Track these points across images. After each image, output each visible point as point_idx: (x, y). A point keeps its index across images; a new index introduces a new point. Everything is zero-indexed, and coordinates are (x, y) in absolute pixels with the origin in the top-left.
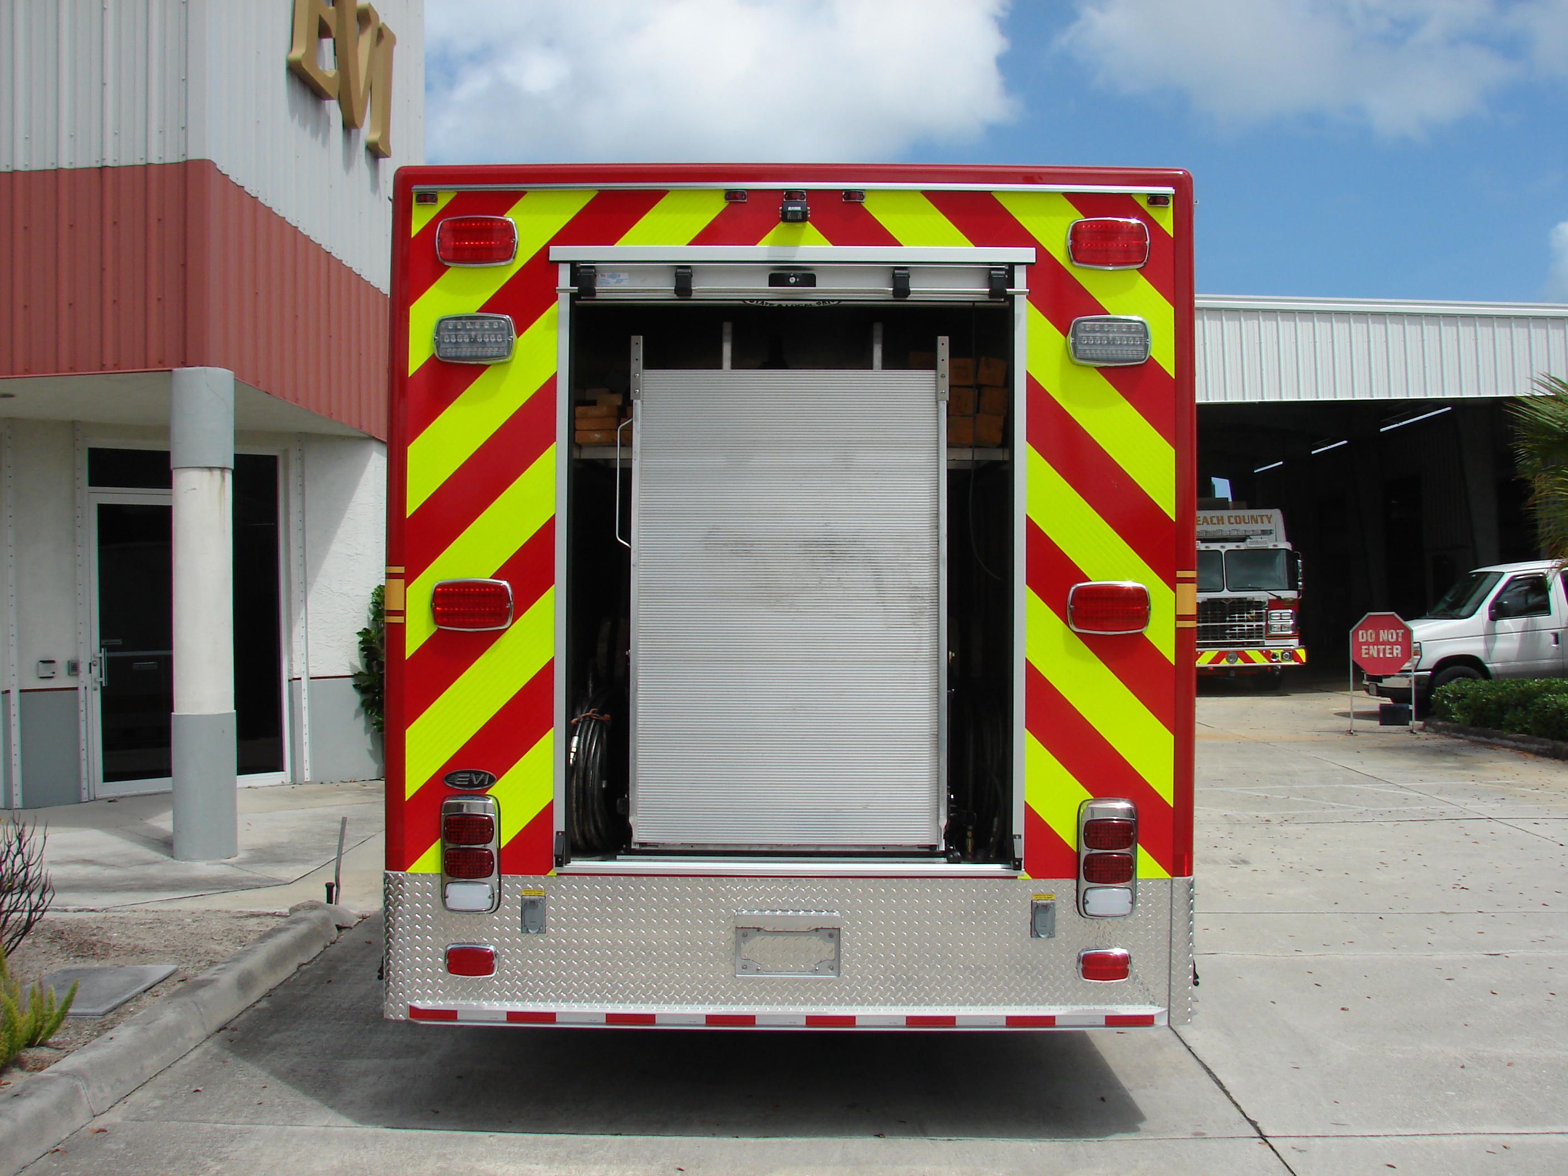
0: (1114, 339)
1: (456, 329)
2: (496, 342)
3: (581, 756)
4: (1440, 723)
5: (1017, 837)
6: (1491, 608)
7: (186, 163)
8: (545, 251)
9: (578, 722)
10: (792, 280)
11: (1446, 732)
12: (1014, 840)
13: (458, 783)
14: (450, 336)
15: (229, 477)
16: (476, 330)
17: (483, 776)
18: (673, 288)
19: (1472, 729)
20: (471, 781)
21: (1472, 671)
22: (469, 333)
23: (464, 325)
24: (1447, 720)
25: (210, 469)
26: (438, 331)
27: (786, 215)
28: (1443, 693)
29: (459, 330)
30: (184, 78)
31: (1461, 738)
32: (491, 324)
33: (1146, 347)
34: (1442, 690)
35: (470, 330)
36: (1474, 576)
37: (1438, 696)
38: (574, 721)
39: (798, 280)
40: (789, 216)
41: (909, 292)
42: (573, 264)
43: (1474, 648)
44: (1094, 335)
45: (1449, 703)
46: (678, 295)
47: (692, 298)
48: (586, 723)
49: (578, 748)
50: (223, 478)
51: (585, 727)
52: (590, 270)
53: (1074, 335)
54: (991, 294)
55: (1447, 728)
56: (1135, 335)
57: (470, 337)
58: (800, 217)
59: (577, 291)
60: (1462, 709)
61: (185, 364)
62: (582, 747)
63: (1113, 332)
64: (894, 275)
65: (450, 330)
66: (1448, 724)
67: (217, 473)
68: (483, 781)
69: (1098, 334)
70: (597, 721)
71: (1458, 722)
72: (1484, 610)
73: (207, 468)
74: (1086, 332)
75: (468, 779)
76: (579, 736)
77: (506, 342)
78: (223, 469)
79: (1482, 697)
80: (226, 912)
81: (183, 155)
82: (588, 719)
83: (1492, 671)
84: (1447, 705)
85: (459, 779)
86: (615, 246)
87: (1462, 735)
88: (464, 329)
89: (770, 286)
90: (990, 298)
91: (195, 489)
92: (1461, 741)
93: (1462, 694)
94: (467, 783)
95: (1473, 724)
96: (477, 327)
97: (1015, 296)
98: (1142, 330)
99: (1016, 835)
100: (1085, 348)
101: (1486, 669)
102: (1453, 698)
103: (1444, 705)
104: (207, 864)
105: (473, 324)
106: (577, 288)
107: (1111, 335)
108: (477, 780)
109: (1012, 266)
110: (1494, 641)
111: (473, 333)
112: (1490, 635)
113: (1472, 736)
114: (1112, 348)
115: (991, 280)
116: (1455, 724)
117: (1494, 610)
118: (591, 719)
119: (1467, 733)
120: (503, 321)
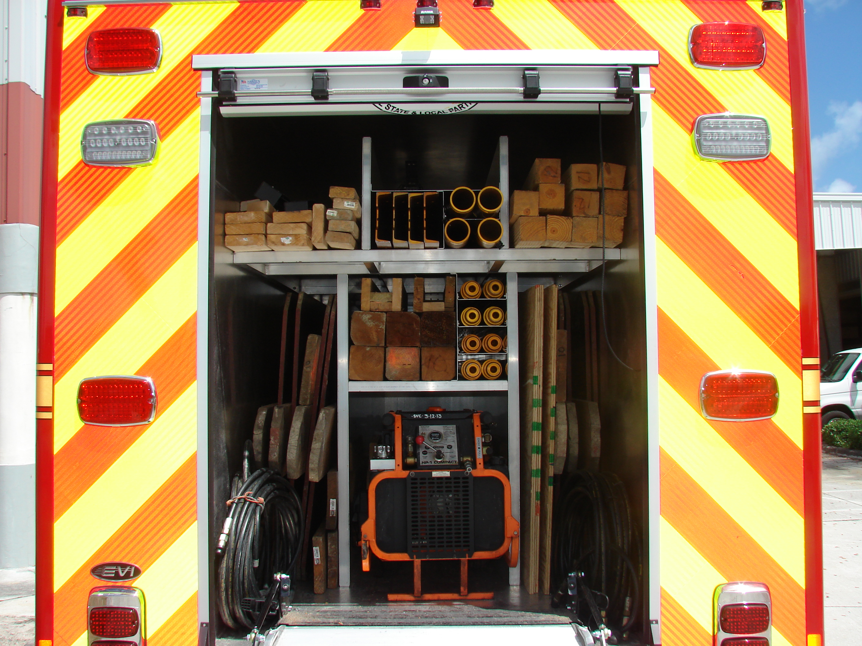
0: (737, 135)
1: (101, 134)
2: (140, 145)
3: (233, 537)
4: (828, 447)
5: (654, 622)
6: (853, 375)
7: (8, 85)
8: (189, 60)
9: (232, 503)
10: (426, 82)
11: (833, 453)
12: (652, 625)
13: (105, 575)
14: (95, 140)
15: (36, 299)
16: (121, 134)
17: (128, 568)
18: (310, 91)
19: (851, 451)
20: (117, 573)
21: (843, 414)
22: (114, 137)
23: (109, 130)
24: (833, 445)
25: (23, 294)
26: (85, 136)
27: (419, 19)
28: (830, 428)
29: (105, 135)
30: (7, 27)
31: (845, 457)
32: (135, 129)
33: (768, 142)
34: (829, 427)
35: (115, 134)
36: (841, 355)
37: (826, 430)
38: (229, 502)
39: (431, 81)
40: (422, 20)
41: (539, 92)
42: (215, 71)
43: (845, 400)
44: (718, 131)
45: (834, 434)
46: (315, 99)
47: (329, 101)
48: (240, 505)
49: (230, 529)
50: (32, 300)
51: (239, 509)
52: (230, 75)
53: (698, 132)
54: (618, 95)
55: (834, 450)
56: (757, 132)
57: (115, 141)
58: (432, 20)
59: (217, 96)
60: (842, 438)
61: (6, 222)
62: (234, 528)
63: (736, 128)
64: (524, 77)
65: (96, 135)
66: (834, 448)
67: (28, 297)
68: (129, 573)
69: (722, 131)
70: (251, 503)
71: (841, 447)
72: (849, 376)
73: (21, 293)
74: (710, 128)
75: (114, 572)
76: (233, 517)
77: (150, 145)
78: (32, 294)
79: (857, 431)
80: (12, 617)
81: (6, 79)
82: (242, 501)
83: (855, 414)
84: (833, 436)
85: (106, 572)
86: (255, 53)
87: (845, 455)
88: (109, 133)
89: (404, 87)
90: (616, 98)
91: (11, 308)
92: (845, 458)
93: (842, 429)
94: (113, 575)
95: (852, 448)
96: (122, 131)
97: (640, 95)
98: (764, 126)
99: (653, 621)
100: (710, 143)
101: (851, 412)
102: (836, 431)
103: (831, 436)
104: (18, 572)
105: (118, 128)
106: (217, 92)
107: (734, 132)
108: (123, 572)
109: (636, 68)
110: (856, 395)
111: (118, 138)
112: (854, 392)
113: (852, 456)
114: (735, 143)
115: (617, 80)
116: (840, 448)
117: (855, 377)
118: (245, 501)
119: (849, 454)
120: (146, 126)
